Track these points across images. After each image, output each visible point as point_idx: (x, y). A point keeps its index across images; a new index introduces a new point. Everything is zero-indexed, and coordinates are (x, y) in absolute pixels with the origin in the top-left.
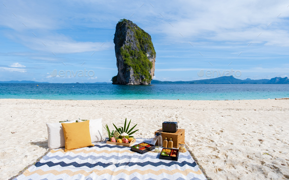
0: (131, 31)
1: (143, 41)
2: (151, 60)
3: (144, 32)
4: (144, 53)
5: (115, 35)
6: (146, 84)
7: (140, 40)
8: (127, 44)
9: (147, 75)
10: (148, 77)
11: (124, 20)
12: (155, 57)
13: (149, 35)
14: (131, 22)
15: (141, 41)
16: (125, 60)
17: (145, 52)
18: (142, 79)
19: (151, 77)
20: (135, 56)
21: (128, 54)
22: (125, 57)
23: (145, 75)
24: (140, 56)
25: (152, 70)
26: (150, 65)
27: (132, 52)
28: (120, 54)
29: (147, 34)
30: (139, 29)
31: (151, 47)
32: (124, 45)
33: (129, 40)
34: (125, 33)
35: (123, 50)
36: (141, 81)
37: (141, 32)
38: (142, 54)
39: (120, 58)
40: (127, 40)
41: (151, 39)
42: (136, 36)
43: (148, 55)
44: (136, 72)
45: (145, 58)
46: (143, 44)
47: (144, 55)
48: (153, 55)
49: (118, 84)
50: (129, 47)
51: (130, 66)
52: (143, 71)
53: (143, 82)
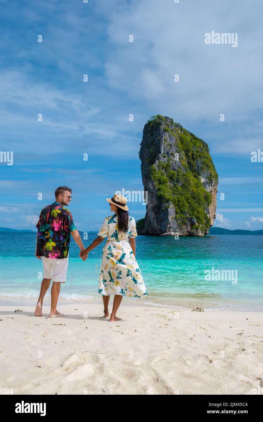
0: (170, 136)
1: (193, 155)
2: (208, 189)
3: (196, 139)
4: (195, 176)
5: (142, 144)
6: (200, 234)
7: (187, 151)
8: (163, 160)
9: (202, 217)
10: (204, 221)
11: (159, 117)
12: (217, 183)
13: (203, 142)
14: (171, 120)
15: (190, 154)
16: (159, 190)
17: (197, 173)
18: (192, 224)
19: (208, 221)
20: (178, 181)
21: (165, 177)
22: (160, 183)
23: (197, 218)
24: (187, 180)
25: (211, 208)
26: (208, 199)
27: (173, 174)
28: (150, 178)
29: (201, 141)
30: (185, 132)
31: (208, 164)
32: (157, 161)
33: (168, 153)
34: (160, 141)
35: (155, 170)
36: (189, 229)
37: (189, 138)
38: (191, 178)
39: (150, 186)
40: (162, 152)
41: (207, 150)
42: (180, 145)
43: (203, 180)
44: (180, 210)
45: (197, 185)
46: (193, 159)
47: (195, 179)
48: (212, 179)
49: (147, 234)
50: (168, 166)
51: (168, 201)
52: (193, 209)
53: (194, 231)
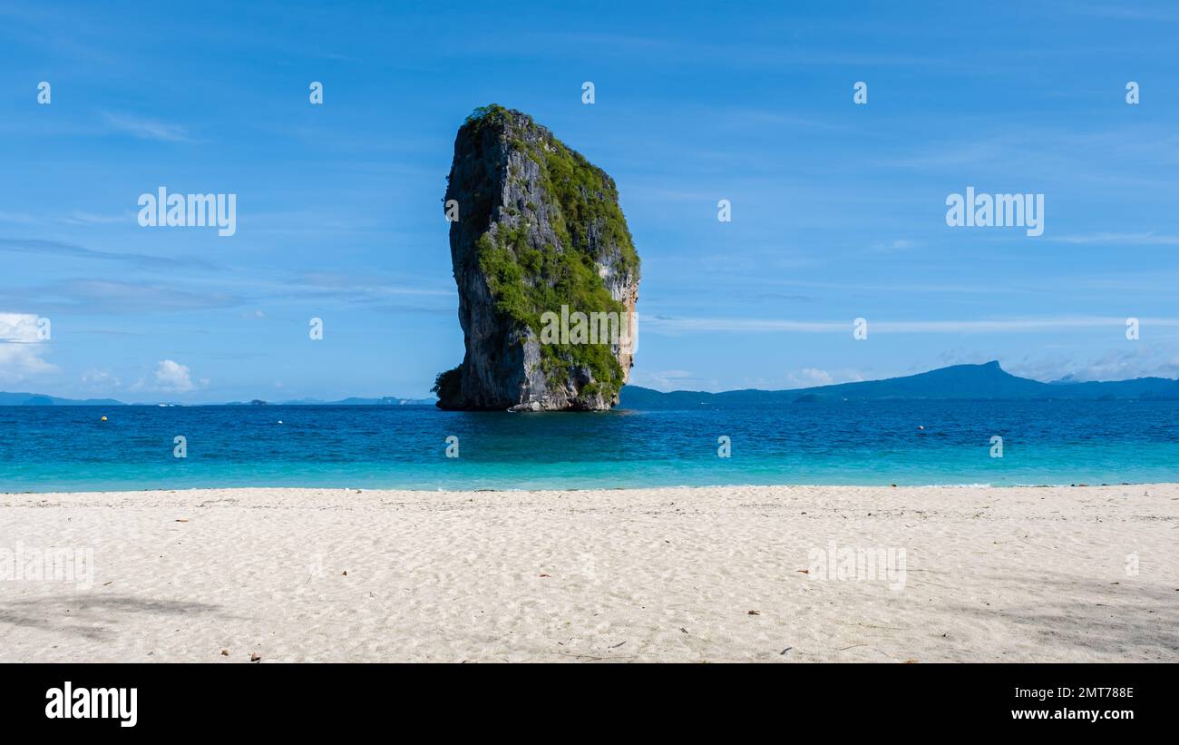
0: (524, 161)
1: (580, 208)
2: (617, 294)
3: (587, 167)
4: (585, 262)
5: (451, 178)
6: (602, 405)
7: (565, 199)
8: (510, 223)
9: (604, 364)
10: (610, 374)
11: (496, 110)
12: (636, 280)
13: (604, 176)
14: (528, 119)
15: (573, 206)
16: (499, 297)
17: (590, 255)
18: (582, 383)
19: (619, 376)
20: (545, 275)
21: (514, 266)
22: (502, 281)
23: (593, 366)
24: (567, 273)
27: (533, 259)
28: (475, 267)
29: (598, 173)
30: (561, 149)
31: (617, 233)
32: (494, 225)
33: (520, 204)
34: (499, 173)
35: (489, 247)
36: (575, 393)
37: (568, 165)
38: (578, 266)
39: (477, 286)
40: (506, 201)
41: (614, 196)
42: (550, 185)
43: (604, 272)
44: (552, 349)
45: (592, 284)
46: (581, 218)
47: (587, 271)
48: (626, 268)
49: (468, 407)
50: (520, 236)
51: (521, 325)
52: (582, 346)
53: (587, 399)
